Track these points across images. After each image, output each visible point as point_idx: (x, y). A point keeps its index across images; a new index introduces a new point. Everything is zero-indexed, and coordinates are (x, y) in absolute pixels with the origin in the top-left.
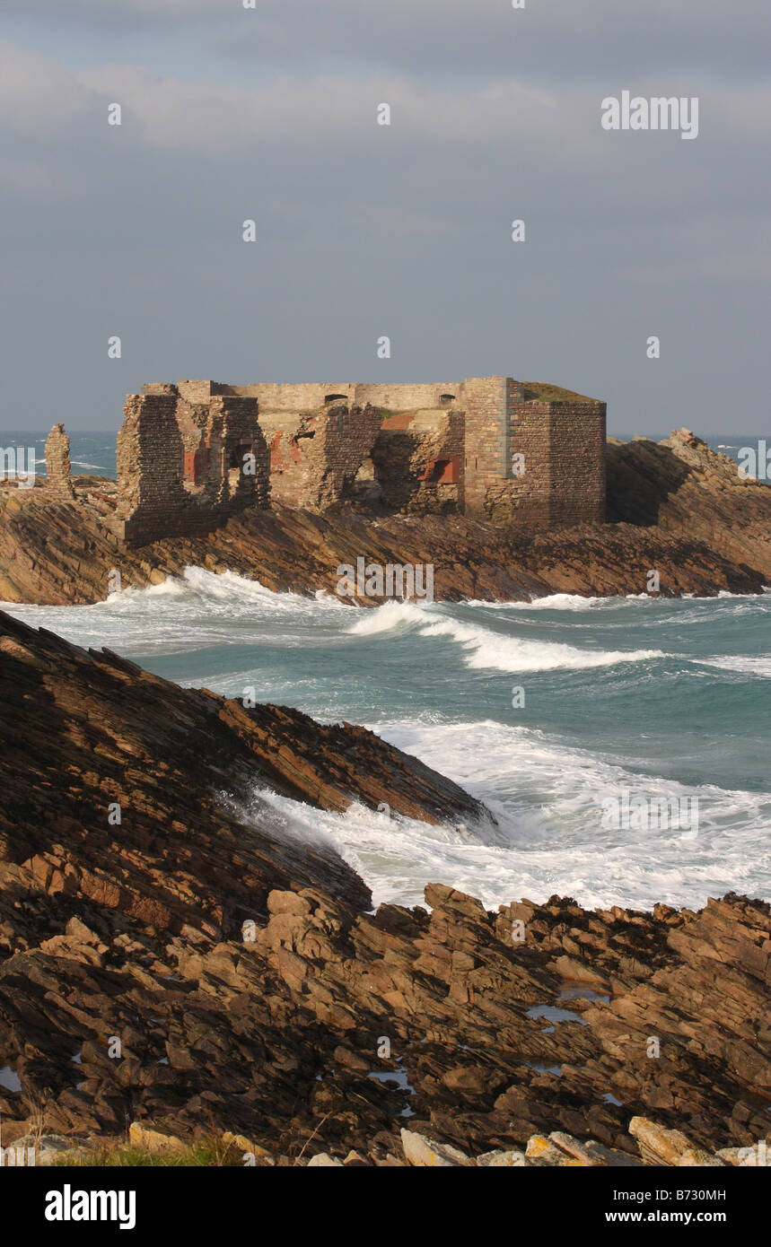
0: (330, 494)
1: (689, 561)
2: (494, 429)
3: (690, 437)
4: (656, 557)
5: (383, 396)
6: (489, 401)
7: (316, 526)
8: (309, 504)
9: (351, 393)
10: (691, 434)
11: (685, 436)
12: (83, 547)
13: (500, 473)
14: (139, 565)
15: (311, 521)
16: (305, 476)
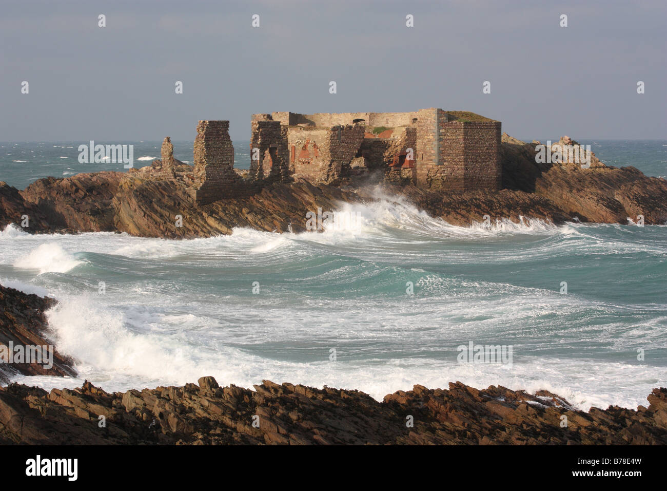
0: (333, 175)
1: (532, 210)
2: (431, 137)
3: (569, 141)
4: (513, 208)
5: (385, 119)
6: (429, 122)
7: (312, 192)
8: (321, 180)
9: (367, 118)
10: (570, 139)
11: (566, 140)
12: (173, 205)
13: (435, 162)
14: (202, 215)
15: (310, 189)
16: (321, 164)
